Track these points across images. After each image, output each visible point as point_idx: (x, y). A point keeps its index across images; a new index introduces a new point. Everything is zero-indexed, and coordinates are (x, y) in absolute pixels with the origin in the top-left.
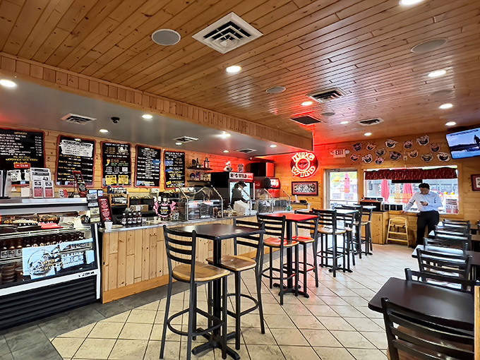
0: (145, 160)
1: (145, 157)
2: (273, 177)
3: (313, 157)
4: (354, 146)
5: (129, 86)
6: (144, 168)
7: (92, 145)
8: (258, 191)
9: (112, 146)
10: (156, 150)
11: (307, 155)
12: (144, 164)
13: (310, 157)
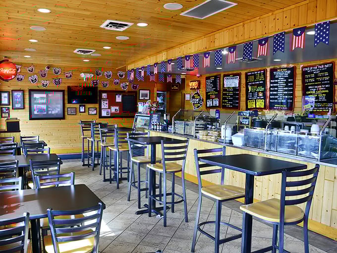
1: (277, 79)
6: (277, 91)
7: (238, 77)
9: (252, 75)
12: (277, 87)
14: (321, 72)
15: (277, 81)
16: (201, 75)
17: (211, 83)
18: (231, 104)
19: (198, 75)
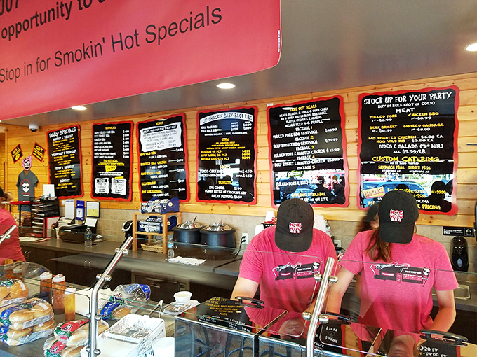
0: (291, 140)
7: (179, 124)
12: (292, 149)
15: (290, 135)
16: (40, 127)
17: (107, 140)
18: (165, 190)
19: (32, 127)
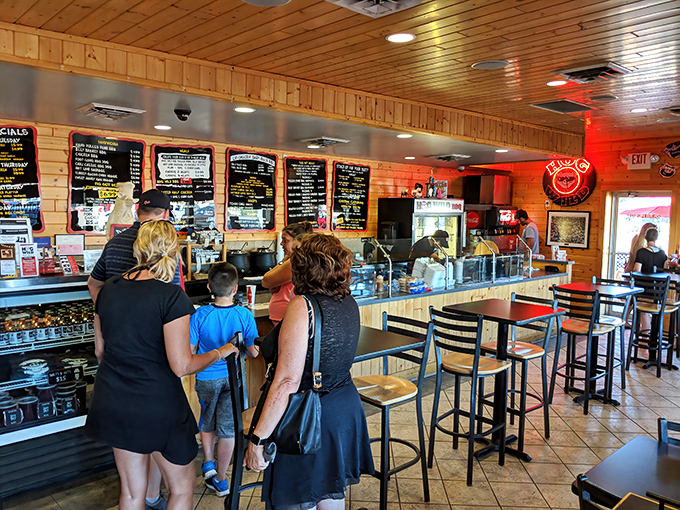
0: (299, 184)
1: (299, 177)
2: (508, 206)
3: (586, 166)
4: (669, 147)
5: (205, 59)
6: (300, 198)
7: (208, 156)
8: (474, 232)
10: (317, 162)
11: (576, 162)
12: (299, 191)
13: (583, 165)
14: (358, 175)
15: (299, 181)
17: (102, 157)
